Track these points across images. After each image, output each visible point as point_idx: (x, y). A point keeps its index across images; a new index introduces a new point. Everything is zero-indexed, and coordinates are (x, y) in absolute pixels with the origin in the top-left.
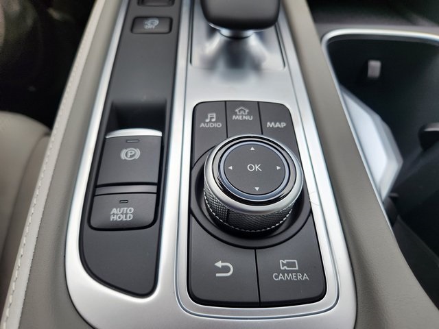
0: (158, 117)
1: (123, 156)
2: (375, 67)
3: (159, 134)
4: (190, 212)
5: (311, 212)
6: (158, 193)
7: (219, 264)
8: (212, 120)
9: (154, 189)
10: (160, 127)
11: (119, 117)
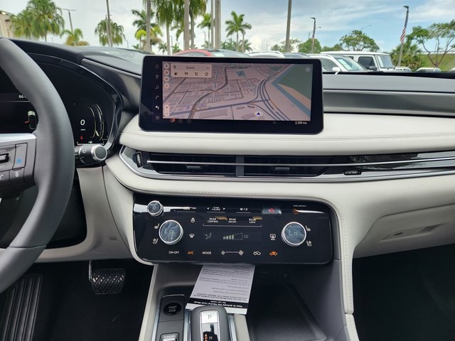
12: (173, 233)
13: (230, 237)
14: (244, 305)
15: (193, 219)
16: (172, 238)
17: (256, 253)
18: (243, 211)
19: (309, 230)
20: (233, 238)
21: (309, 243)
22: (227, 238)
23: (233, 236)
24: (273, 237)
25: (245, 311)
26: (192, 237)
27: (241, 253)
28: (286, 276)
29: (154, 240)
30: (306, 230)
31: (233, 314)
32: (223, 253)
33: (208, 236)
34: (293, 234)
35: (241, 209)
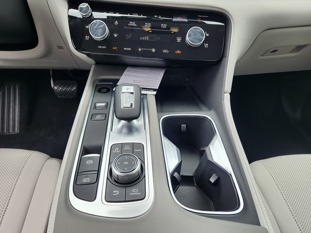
0: (99, 150)
1: (87, 163)
2: (184, 126)
3: (99, 155)
4: (107, 178)
5: (145, 176)
6: (98, 174)
7: (115, 192)
8: (117, 150)
9: (97, 172)
10: (100, 153)
11: (86, 151)
12: (100, 31)
13: (146, 38)
14: (154, 90)
15: (116, 22)
16: (99, 34)
17: (165, 51)
18: (157, 18)
19: (208, 35)
20: (148, 39)
21: (206, 45)
22: (143, 39)
23: (148, 37)
24: (179, 40)
25: (155, 93)
26: (116, 36)
27: (154, 50)
28: (187, 80)
29: (86, 37)
30: (205, 34)
31: (146, 94)
32: (140, 50)
33: (128, 36)
34: (195, 36)
35: (156, 16)
